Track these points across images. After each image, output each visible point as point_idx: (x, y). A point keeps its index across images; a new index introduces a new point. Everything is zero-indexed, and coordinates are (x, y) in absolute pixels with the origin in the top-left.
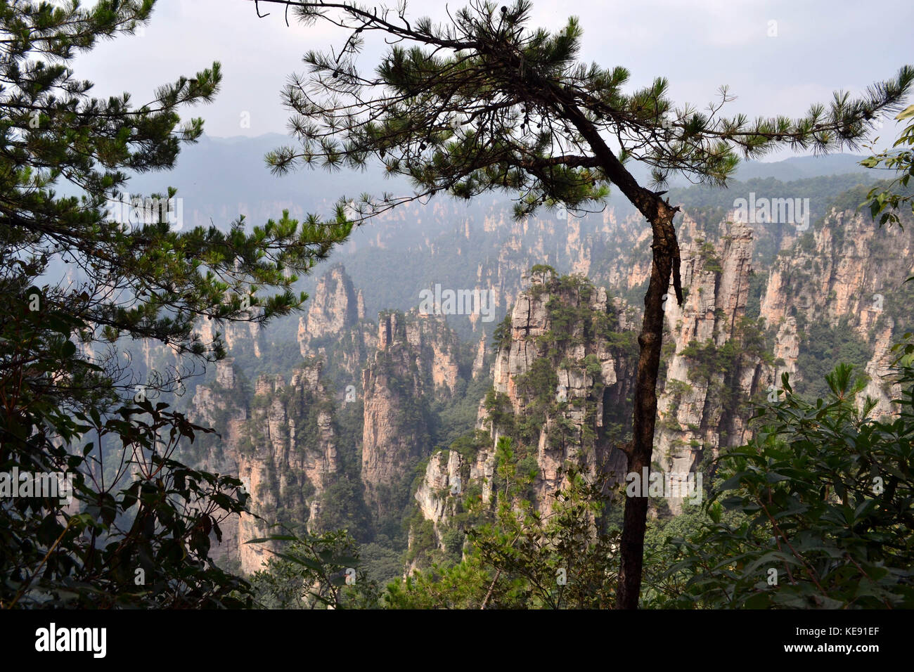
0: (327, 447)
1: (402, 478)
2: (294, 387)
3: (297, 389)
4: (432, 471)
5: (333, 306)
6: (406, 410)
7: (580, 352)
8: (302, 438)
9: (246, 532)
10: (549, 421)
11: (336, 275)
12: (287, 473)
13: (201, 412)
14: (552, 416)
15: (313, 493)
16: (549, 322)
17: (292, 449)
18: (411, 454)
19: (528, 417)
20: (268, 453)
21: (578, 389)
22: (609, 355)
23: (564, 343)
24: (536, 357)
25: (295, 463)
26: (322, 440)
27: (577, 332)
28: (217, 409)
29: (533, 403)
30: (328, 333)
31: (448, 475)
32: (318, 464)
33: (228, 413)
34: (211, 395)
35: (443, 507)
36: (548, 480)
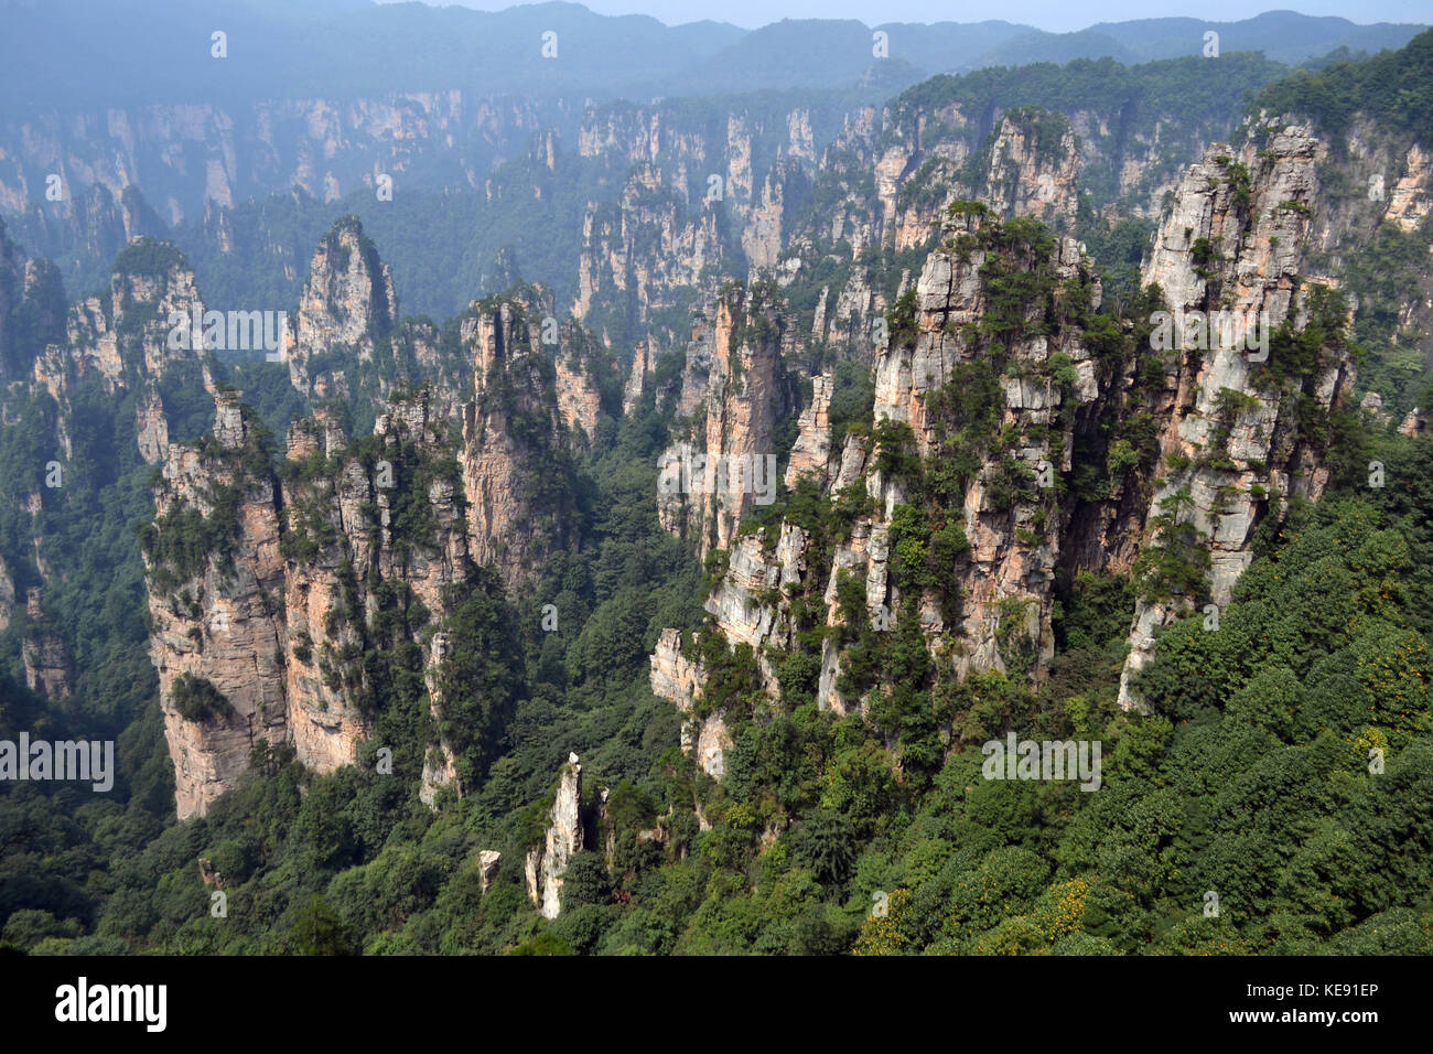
0: (447, 540)
1: (538, 589)
2: (382, 438)
3: (387, 440)
4: (744, 561)
5: (345, 295)
6: (541, 471)
7: (1040, 348)
8: (404, 526)
9: (305, 696)
10: (989, 465)
11: (346, 239)
12: (380, 589)
13: (181, 492)
14: (995, 455)
15: (427, 621)
16: (983, 299)
17: (385, 547)
18: (552, 547)
19: (946, 462)
20: (341, 555)
21: (1036, 410)
22: (1085, 353)
23: (1011, 335)
24: (958, 359)
25: (391, 572)
26: (439, 527)
27: (1032, 316)
28: (216, 486)
29: (955, 438)
30: (338, 346)
31: (780, 566)
32: (434, 571)
33: (237, 492)
34: (201, 462)
35: (773, 620)
36: (981, 563)
